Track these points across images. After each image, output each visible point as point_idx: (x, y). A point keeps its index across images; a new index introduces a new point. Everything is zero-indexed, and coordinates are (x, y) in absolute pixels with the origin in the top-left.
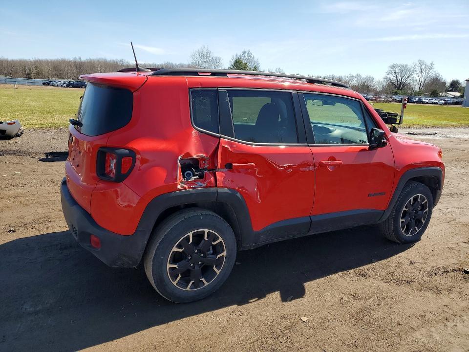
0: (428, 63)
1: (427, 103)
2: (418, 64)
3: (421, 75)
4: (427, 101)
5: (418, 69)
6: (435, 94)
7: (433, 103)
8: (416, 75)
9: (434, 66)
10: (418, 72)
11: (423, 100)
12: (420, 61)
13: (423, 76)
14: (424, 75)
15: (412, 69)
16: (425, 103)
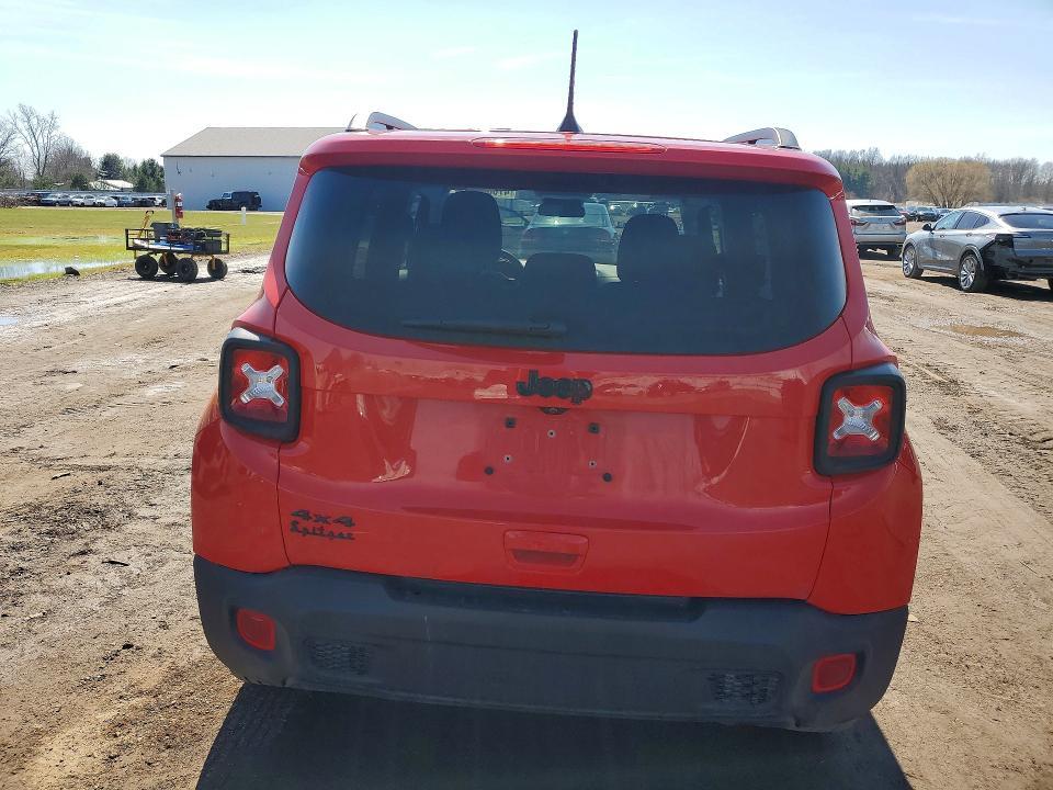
0: (43, 112)
1: (83, 205)
2: (19, 114)
3: (34, 141)
4: (81, 201)
5: (22, 125)
6: (79, 184)
7: (94, 205)
8: (21, 141)
9: (59, 122)
10: (26, 133)
11: (71, 197)
12: (21, 107)
13: (41, 145)
14: (40, 141)
15: (9, 126)
16: (77, 206)
